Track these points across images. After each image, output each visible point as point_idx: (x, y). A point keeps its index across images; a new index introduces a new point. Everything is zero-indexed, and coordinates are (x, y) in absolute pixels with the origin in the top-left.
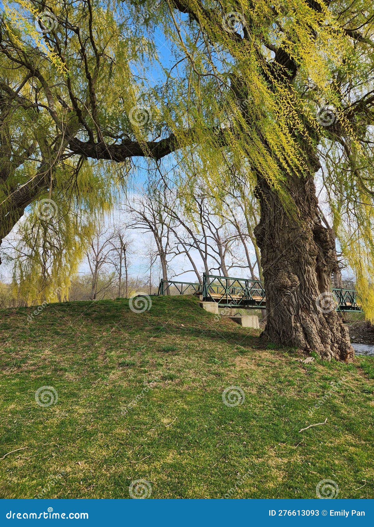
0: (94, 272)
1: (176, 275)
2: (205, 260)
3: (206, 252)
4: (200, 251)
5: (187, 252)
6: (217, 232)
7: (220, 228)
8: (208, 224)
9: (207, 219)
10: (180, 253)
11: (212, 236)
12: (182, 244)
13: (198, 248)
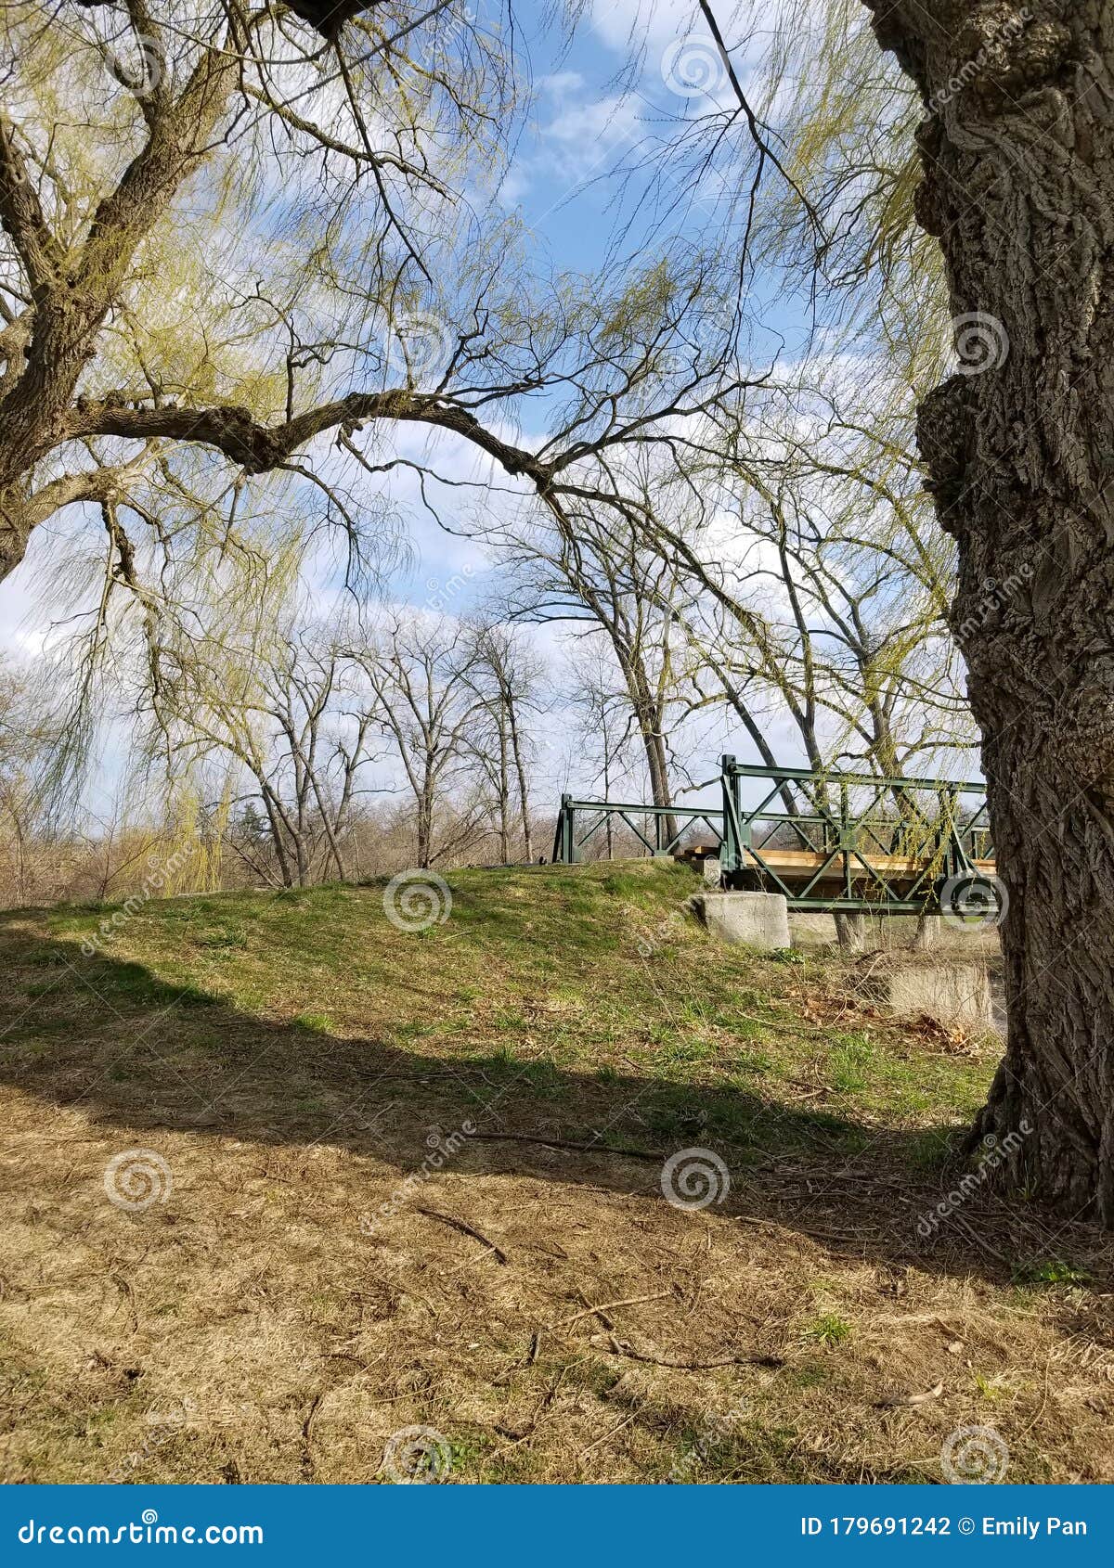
0: (420, 785)
1: (693, 787)
2: (806, 723)
3: (810, 695)
4: (787, 688)
5: (732, 697)
6: (854, 613)
7: (867, 594)
8: (817, 581)
9: (812, 563)
10: (705, 701)
11: (836, 629)
12: (714, 665)
13: (778, 678)
